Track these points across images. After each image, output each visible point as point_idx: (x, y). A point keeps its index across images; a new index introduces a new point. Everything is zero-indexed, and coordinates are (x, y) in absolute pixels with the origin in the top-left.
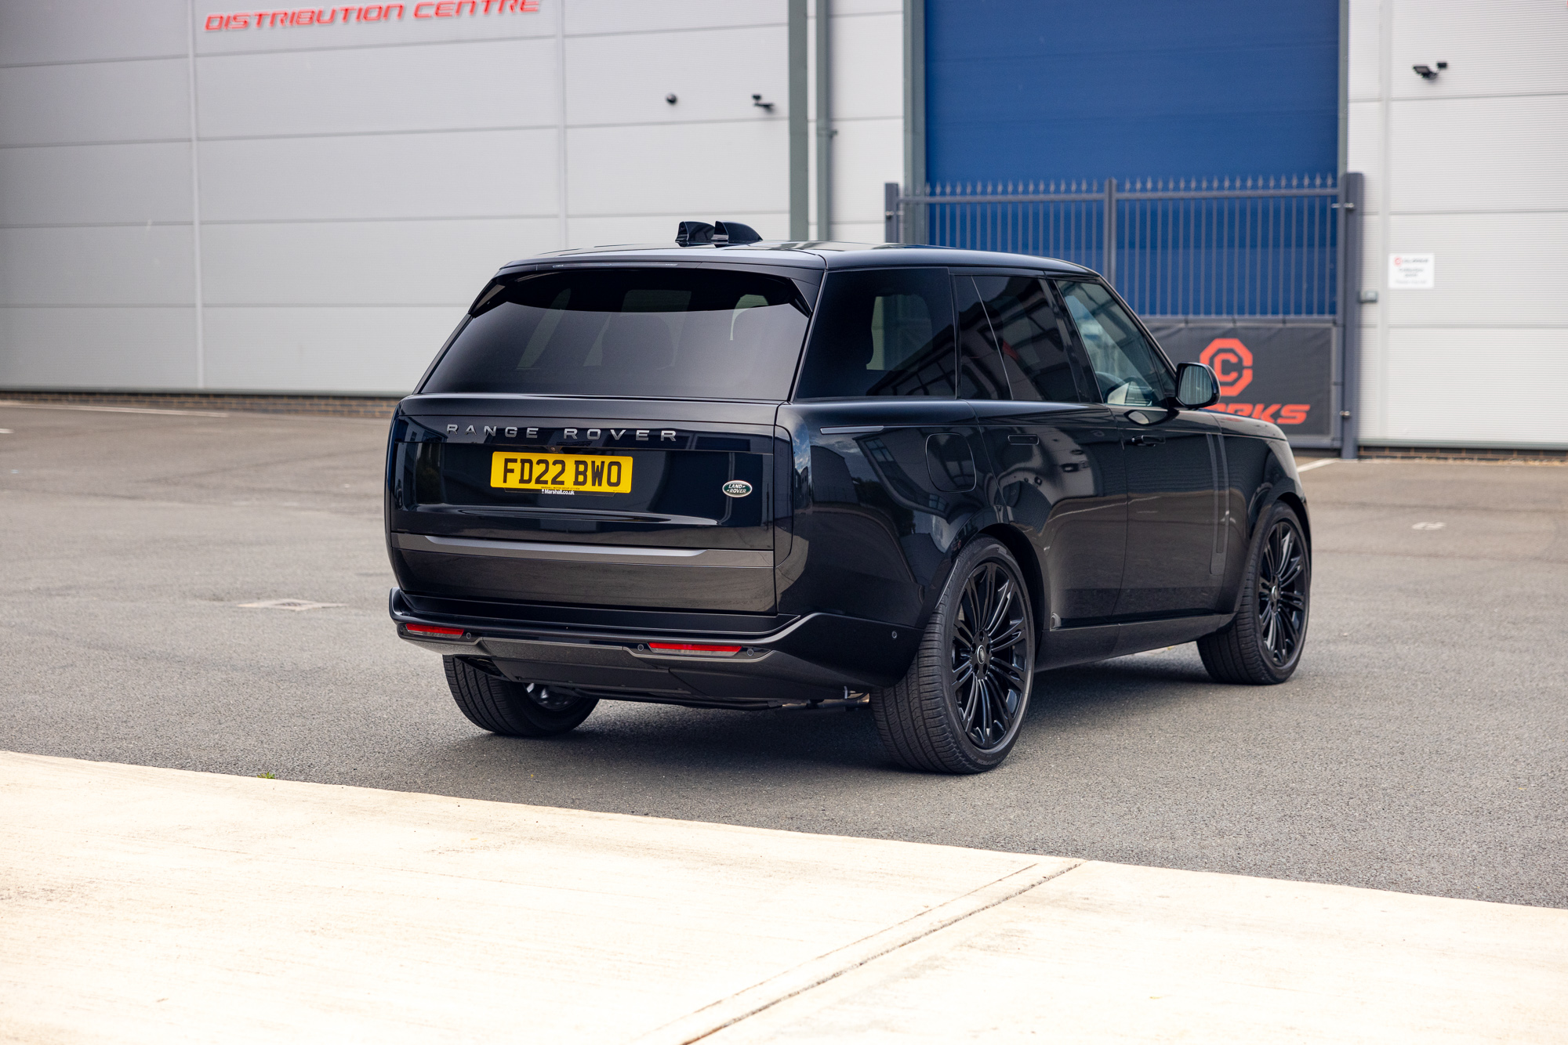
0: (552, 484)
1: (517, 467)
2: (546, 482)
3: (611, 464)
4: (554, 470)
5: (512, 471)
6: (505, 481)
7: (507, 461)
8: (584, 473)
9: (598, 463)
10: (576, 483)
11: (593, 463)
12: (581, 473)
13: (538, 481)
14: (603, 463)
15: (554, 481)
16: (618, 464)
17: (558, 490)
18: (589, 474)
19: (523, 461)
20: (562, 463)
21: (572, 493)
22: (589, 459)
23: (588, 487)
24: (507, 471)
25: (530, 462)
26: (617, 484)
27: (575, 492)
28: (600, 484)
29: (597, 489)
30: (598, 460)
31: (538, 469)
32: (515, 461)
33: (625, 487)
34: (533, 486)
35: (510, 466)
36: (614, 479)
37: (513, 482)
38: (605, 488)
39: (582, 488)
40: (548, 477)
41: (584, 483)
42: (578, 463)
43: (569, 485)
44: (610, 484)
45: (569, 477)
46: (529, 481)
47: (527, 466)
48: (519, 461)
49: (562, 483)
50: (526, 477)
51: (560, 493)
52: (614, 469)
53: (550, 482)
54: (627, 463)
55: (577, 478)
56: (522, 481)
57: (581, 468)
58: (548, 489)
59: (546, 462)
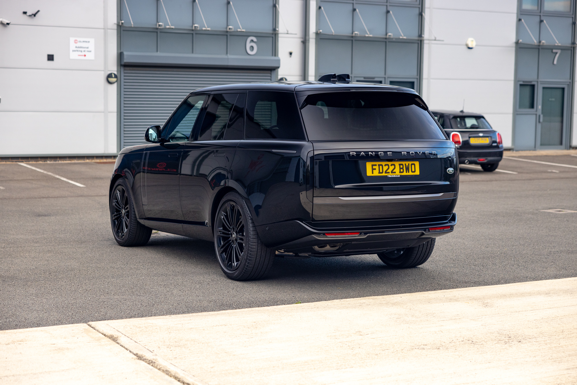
0: (391, 173)
1: (377, 167)
2: (389, 173)
3: (412, 164)
4: (392, 168)
5: (375, 169)
6: (373, 173)
7: (373, 165)
8: (403, 168)
9: (407, 164)
10: (400, 172)
11: (405, 164)
12: (401, 168)
13: (386, 172)
14: (409, 164)
15: (392, 172)
16: (414, 164)
17: (394, 175)
18: (404, 168)
19: (379, 165)
20: (394, 165)
21: (399, 176)
22: (404, 163)
23: (405, 173)
24: (373, 169)
25: (382, 165)
26: (415, 172)
27: (400, 175)
28: (409, 172)
29: (408, 174)
30: (407, 163)
31: (385, 168)
32: (376, 165)
33: (417, 173)
34: (384, 174)
35: (374, 167)
36: (413, 170)
37: (376, 173)
38: (410, 173)
39: (402, 174)
40: (390, 171)
41: (403, 172)
42: (400, 165)
43: (397, 173)
44: (412, 172)
45: (397, 170)
46: (382, 173)
47: (381, 167)
48: (377, 165)
49: (395, 172)
50: (381, 171)
51: (395, 176)
52: (413, 166)
53: (390, 173)
54: (417, 164)
55: (400, 170)
56: (379, 173)
57: (401, 166)
58: (390, 175)
59: (388, 165)
